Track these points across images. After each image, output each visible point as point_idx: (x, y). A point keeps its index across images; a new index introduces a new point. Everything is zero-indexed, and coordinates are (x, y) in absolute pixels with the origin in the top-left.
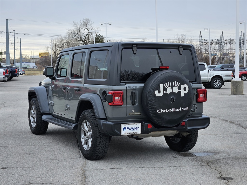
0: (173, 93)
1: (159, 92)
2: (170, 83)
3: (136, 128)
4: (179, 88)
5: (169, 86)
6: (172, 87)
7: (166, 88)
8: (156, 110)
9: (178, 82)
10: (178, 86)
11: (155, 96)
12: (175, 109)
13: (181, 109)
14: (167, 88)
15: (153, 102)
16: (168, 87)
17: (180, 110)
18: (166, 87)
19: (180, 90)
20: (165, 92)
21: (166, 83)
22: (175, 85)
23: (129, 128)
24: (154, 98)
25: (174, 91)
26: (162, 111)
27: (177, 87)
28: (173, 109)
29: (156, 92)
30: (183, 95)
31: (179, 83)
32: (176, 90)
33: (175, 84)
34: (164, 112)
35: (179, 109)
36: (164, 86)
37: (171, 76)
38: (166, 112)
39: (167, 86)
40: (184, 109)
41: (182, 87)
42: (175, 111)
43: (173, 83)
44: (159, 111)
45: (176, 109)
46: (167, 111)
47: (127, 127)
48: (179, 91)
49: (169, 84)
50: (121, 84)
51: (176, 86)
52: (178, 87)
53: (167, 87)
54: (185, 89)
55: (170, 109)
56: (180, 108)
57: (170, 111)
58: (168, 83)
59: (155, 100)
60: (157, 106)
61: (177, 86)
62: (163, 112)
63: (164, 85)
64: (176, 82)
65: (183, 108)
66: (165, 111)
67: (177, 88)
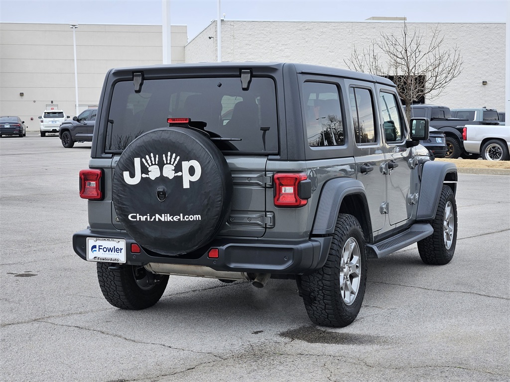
0: (162, 179)
1: (132, 175)
2: (157, 156)
3: (116, 250)
4: (178, 168)
5: (154, 163)
6: (161, 165)
7: (148, 166)
8: (126, 213)
9: (174, 155)
10: (174, 162)
11: (124, 183)
12: (168, 215)
13: (184, 218)
14: (150, 166)
15: (120, 196)
16: (152, 165)
17: (182, 220)
18: (146, 164)
19: (179, 174)
20: (144, 176)
21: (147, 157)
22: (168, 162)
23: (102, 247)
24: (121, 189)
25: (165, 174)
26: (140, 218)
27: (173, 165)
28: (163, 215)
29: (126, 174)
30: (186, 185)
31: (178, 158)
32: (169, 172)
33: (169, 158)
34: (144, 220)
35: (179, 217)
36: (142, 163)
37: (159, 140)
38: (149, 220)
39: (149, 162)
40: (191, 218)
41: (186, 165)
42: (169, 220)
43: (164, 155)
44: (132, 217)
45: (172, 217)
46: (151, 218)
47: (99, 246)
48: (176, 174)
49: (153, 159)
50: (104, 155)
51: (170, 164)
52: (175, 165)
53: (150, 164)
54: (192, 171)
55: (157, 216)
56: (181, 215)
57: (157, 220)
58: (152, 155)
59: (123, 193)
60: (128, 206)
61: (172, 163)
62: (142, 220)
63: (143, 160)
64: (169, 154)
65: (188, 217)
66: (146, 219)
67: (173, 168)
